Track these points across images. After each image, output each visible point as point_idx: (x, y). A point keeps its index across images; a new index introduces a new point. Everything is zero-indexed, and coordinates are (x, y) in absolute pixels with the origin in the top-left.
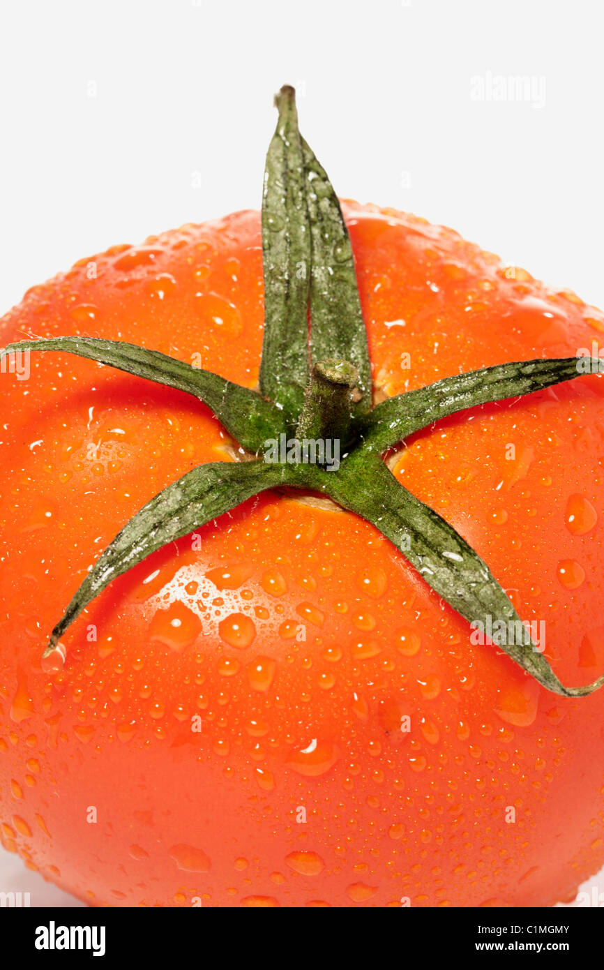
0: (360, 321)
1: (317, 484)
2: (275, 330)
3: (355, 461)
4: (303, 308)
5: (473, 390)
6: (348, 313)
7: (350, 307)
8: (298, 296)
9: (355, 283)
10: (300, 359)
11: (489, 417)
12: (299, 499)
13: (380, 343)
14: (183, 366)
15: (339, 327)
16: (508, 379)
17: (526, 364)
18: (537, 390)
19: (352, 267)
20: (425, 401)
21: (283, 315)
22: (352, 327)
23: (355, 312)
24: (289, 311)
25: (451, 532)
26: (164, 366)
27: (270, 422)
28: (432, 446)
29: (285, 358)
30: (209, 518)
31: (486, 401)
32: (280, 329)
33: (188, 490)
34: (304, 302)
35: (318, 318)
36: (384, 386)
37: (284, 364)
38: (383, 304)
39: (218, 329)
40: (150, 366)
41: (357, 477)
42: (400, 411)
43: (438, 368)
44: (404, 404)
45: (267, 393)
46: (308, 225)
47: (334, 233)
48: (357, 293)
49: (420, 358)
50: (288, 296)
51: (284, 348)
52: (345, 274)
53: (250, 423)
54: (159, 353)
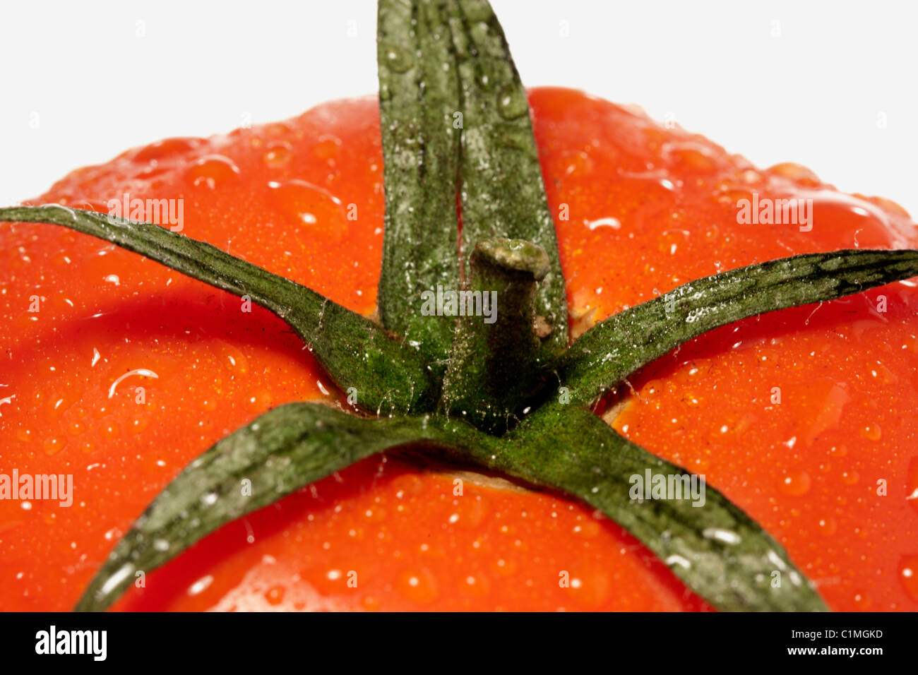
0: (545, 213)
1: (484, 452)
2: (402, 227)
3: (545, 418)
4: (449, 190)
5: (738, 297)
6: (524, 199)
7: (528, 190)
8: (440, 170)
9: (535, 153)
10: (445, 274)
11: (768, 342)
12: (454, 474)
13: (579, 251)
14: (252, 269)
15: (509, 221)
16: (798, 279)
17: (827, 257)
18: (848, 293)
19: (529, 127)
20: (661, 319)
21: (417, 201)
22: (531, 223)
23: (536, 197)
24: (426, 195)
25: (717, 497)
26: (219, 266)
27: (398, 365)
28: (675, 387)
29: (420, 272)
30: (303, 480)
31: (764, 309)
32: (412, 226)
33: (266, 437)
34: (451, 183)
35: (474, 209)
36: (588, 314)
37: (419, 281)
38: (581, 193)
39: (307, 229)
40: (196, 262)
41: (550, 439)
42: (618, 339)
43: (677, 277)
44: (624, 328)
45: (393, 326)
46: (454, 64)
47: (496, 75)
48: (537, 169)
49: (647, 267)
50: (423, 170)
51: (419, 255)
52: (518, 138)
53: (365, 365)
54: (210, 246)
